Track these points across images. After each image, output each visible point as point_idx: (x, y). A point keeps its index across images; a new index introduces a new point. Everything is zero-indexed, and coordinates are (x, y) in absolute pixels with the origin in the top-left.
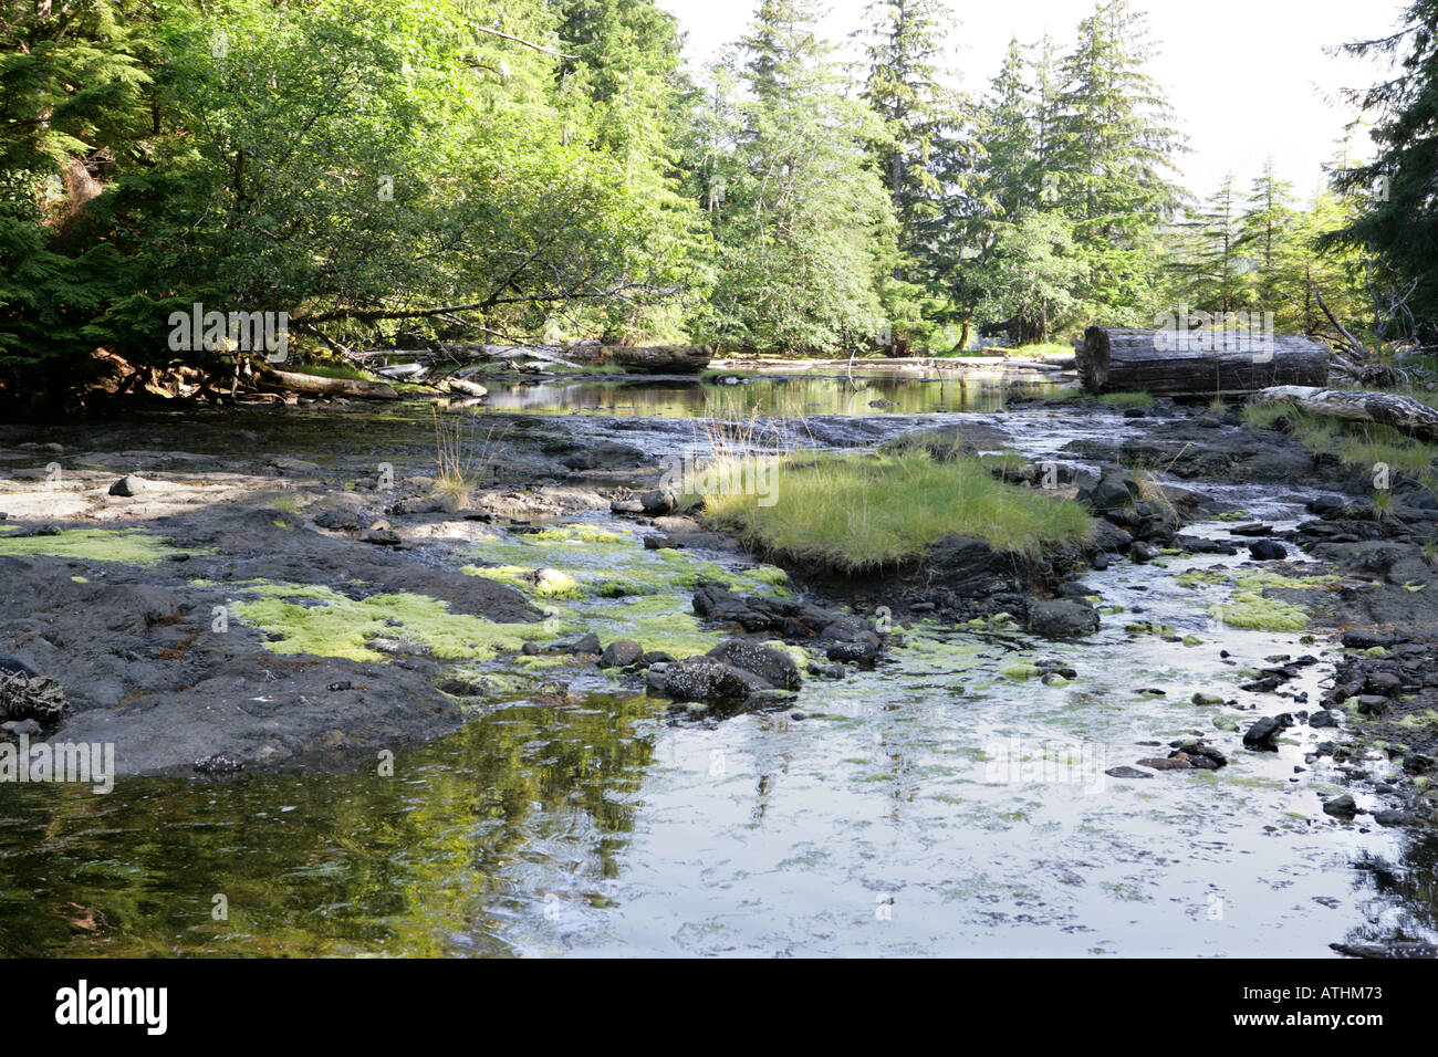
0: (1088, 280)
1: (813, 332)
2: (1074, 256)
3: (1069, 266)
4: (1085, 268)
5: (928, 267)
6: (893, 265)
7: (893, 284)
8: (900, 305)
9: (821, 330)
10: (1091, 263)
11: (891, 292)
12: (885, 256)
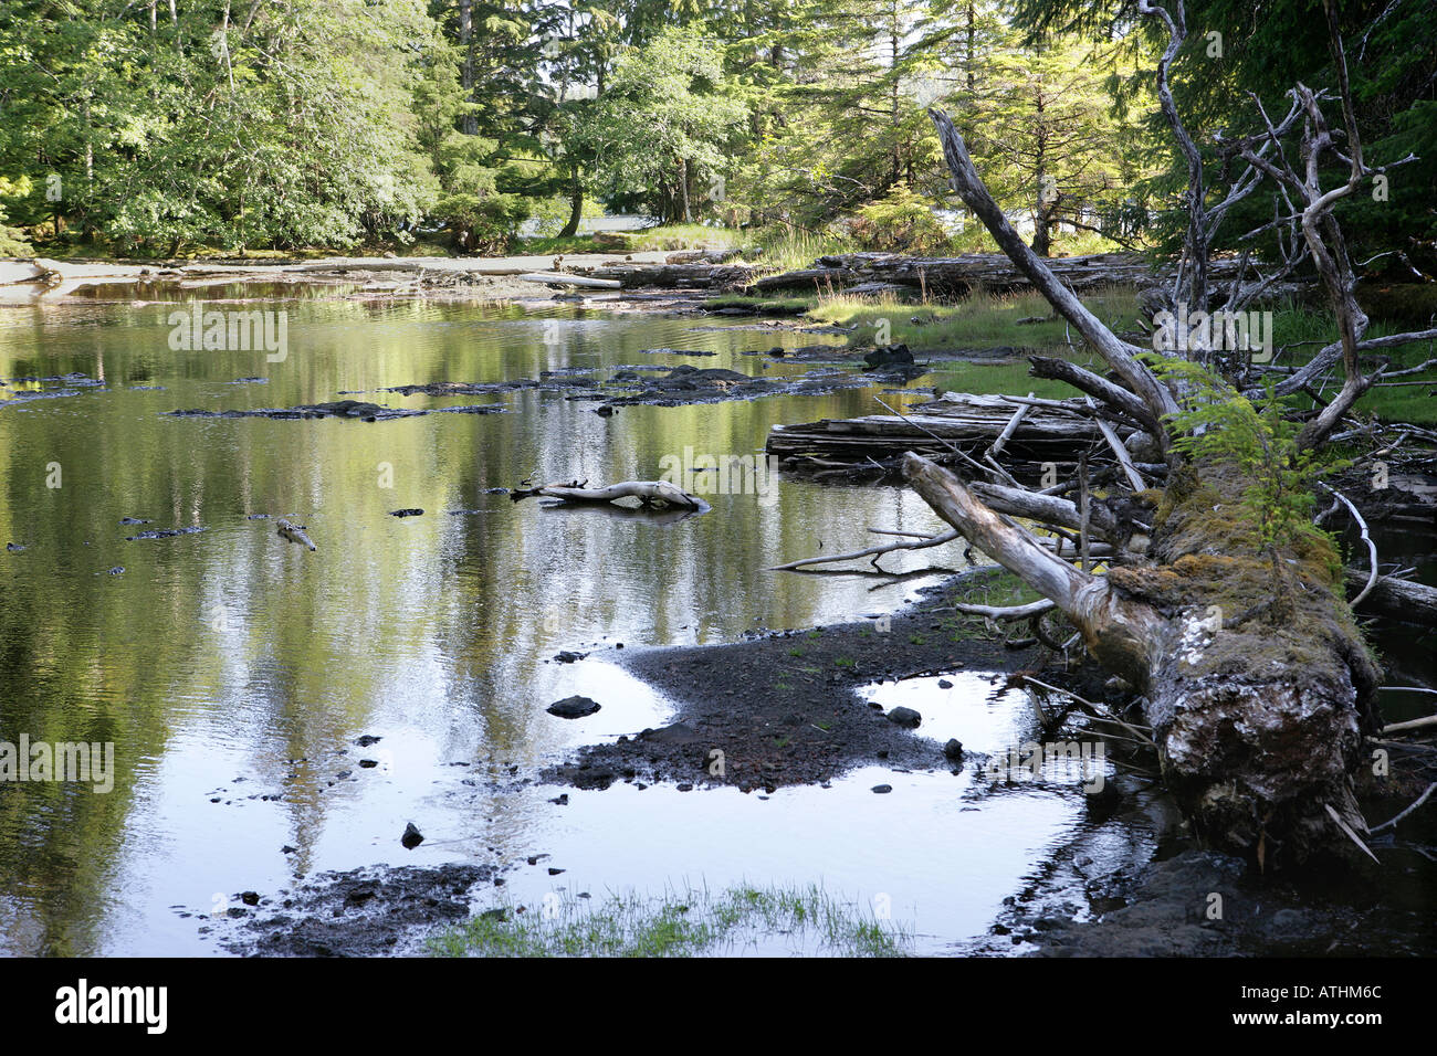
0: (747, 128)
1: (320, 219)
2: (726, 93)
3: (715, 108)
4: (741, 111)
5: (521, 113)
6: (453, 110)
7: (456, 139)
8: (466, 172)
9: (334, 213)
10: (752, 104)
11: (453, 152)
12: (438, 97)
